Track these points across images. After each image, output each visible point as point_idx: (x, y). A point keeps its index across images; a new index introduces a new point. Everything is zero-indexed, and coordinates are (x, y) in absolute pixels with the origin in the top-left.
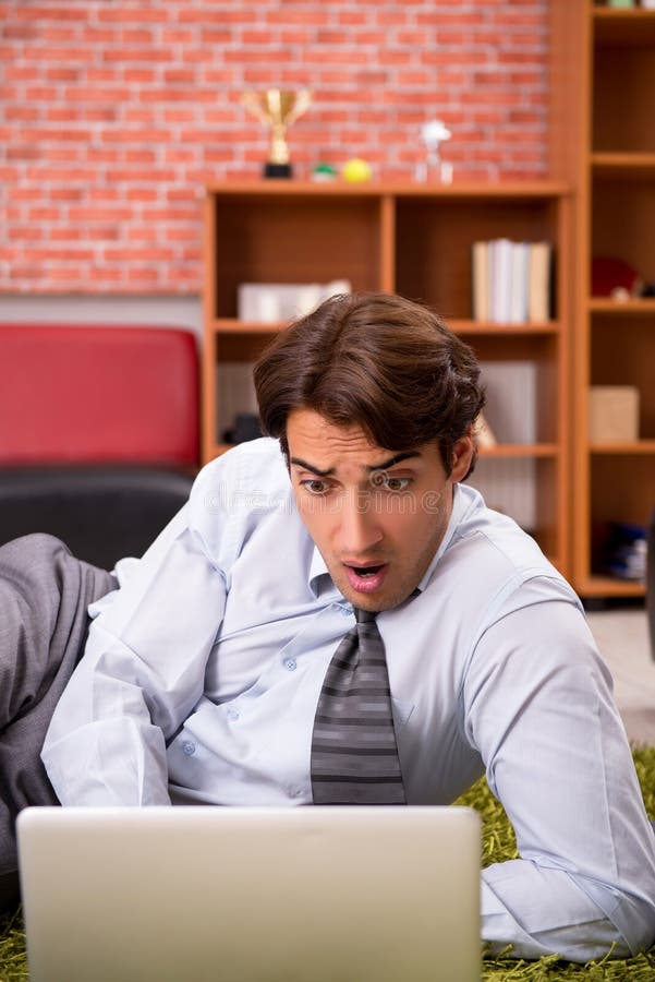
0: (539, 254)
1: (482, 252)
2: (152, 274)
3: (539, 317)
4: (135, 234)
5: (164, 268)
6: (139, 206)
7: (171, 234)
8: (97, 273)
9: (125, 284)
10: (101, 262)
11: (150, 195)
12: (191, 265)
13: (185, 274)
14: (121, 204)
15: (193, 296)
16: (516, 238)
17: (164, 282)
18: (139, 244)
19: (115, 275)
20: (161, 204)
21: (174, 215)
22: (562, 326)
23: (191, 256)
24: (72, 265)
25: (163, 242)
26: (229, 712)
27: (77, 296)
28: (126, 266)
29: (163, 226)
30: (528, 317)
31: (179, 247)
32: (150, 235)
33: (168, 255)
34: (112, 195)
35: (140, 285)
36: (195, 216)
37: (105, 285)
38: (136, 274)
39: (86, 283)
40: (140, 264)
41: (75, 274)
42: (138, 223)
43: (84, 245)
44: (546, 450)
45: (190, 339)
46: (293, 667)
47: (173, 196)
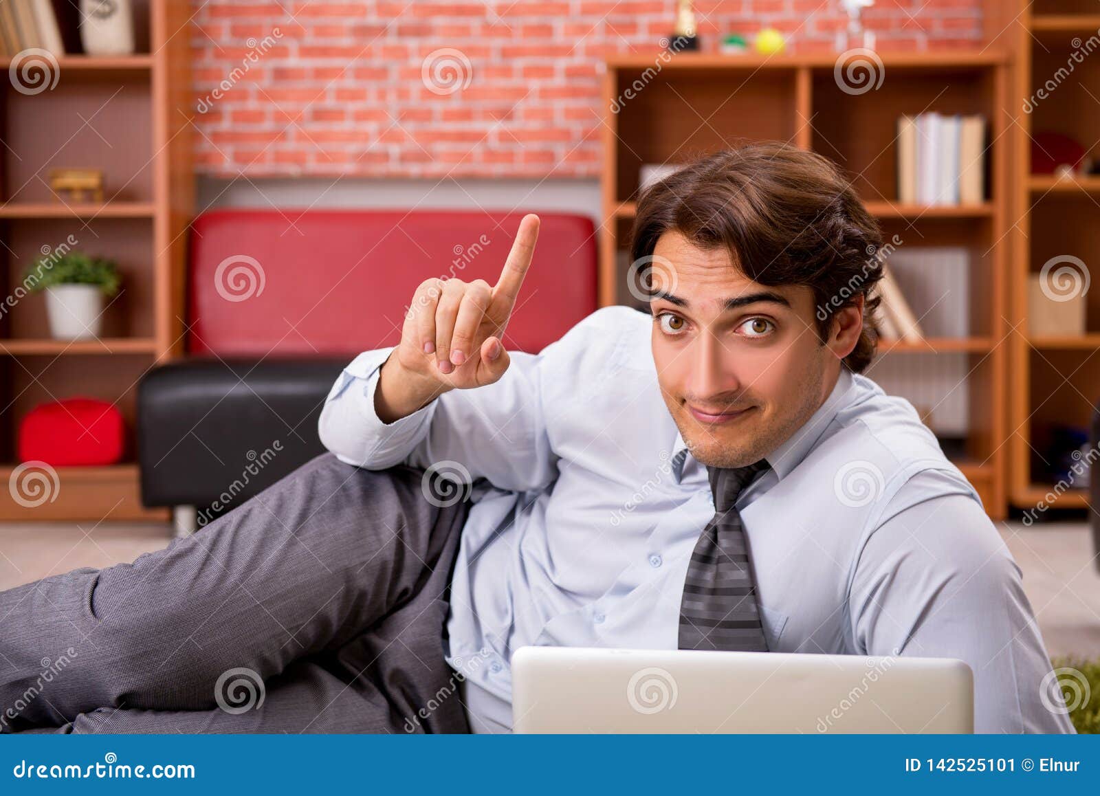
0: (973, 129)
1: (908, 127)
2: (549, 156)
3: (972, 197)
4: (530, 114)
5: (560, 149)
6: (535, 84)
7: (569, 113)
8: (491, 156)
9: (519, 167)
10: (494, 144)
11: (547, 72)
12: (592, 147)
13: (583, 155)
14: (516, 82)
15: (592, 180)
16: (946, 111)
17: (561, 165)
18: (535, 125)
19: (509, 157)
20: (559, 81)
21: (574, 93)
22: (998, 209)
23: (591, 136)
24: (463, 147)
25: (560, 122)
26: (594, 613)
27: (470, 180)
28: (521, 147)
29: (559, 105)
30: (959, 198)
31: (577, 127)
32: (546, 114)
33: (566, 135)
34: (506, 72)
35: (535, 168)
36: (594, 94)
37: (499, 168)
38: (532, 157)
39: (479, 167)
40: (536, 146)
41: (468, 158)
42: (535, 102)
43: (477, 126)
44: (980, 344)
45: (588, 225)
46: (659, 562)
47: (571, 73)
